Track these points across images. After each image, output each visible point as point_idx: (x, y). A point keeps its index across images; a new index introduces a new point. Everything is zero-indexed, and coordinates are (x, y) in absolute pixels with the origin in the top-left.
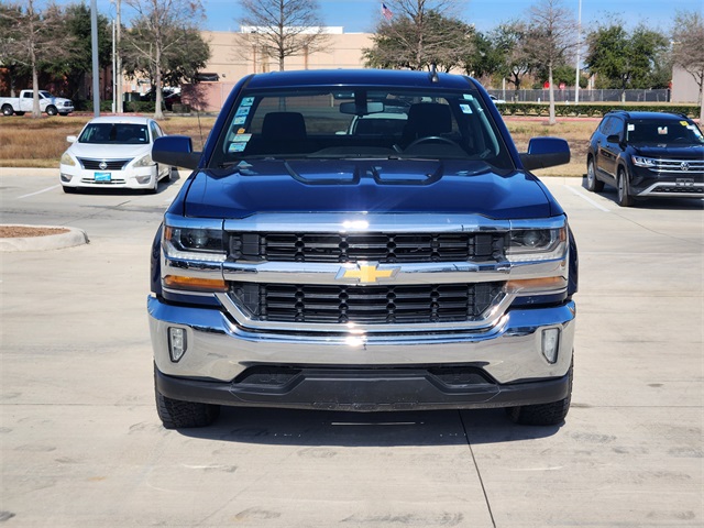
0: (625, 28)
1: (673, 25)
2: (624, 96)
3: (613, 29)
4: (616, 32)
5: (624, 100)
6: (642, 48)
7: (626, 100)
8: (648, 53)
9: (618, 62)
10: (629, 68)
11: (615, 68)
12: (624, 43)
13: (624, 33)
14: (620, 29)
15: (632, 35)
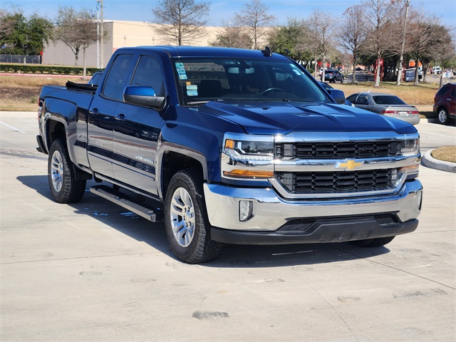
0: (24, 15)
1: (57, 14)
2: (25, 59)
3: (17, 15)
4: (19, 17)
5: (25, 62)
6: (36, 28)
7: (27, 62)
8: (41, 32)
9: (21, 37)
10: (28, 41)
11: (19, 41)
12: (24, 25)
13: (24, 18)
14: (21, 15)
15: (28, 20)
